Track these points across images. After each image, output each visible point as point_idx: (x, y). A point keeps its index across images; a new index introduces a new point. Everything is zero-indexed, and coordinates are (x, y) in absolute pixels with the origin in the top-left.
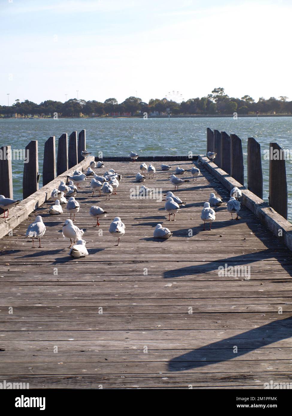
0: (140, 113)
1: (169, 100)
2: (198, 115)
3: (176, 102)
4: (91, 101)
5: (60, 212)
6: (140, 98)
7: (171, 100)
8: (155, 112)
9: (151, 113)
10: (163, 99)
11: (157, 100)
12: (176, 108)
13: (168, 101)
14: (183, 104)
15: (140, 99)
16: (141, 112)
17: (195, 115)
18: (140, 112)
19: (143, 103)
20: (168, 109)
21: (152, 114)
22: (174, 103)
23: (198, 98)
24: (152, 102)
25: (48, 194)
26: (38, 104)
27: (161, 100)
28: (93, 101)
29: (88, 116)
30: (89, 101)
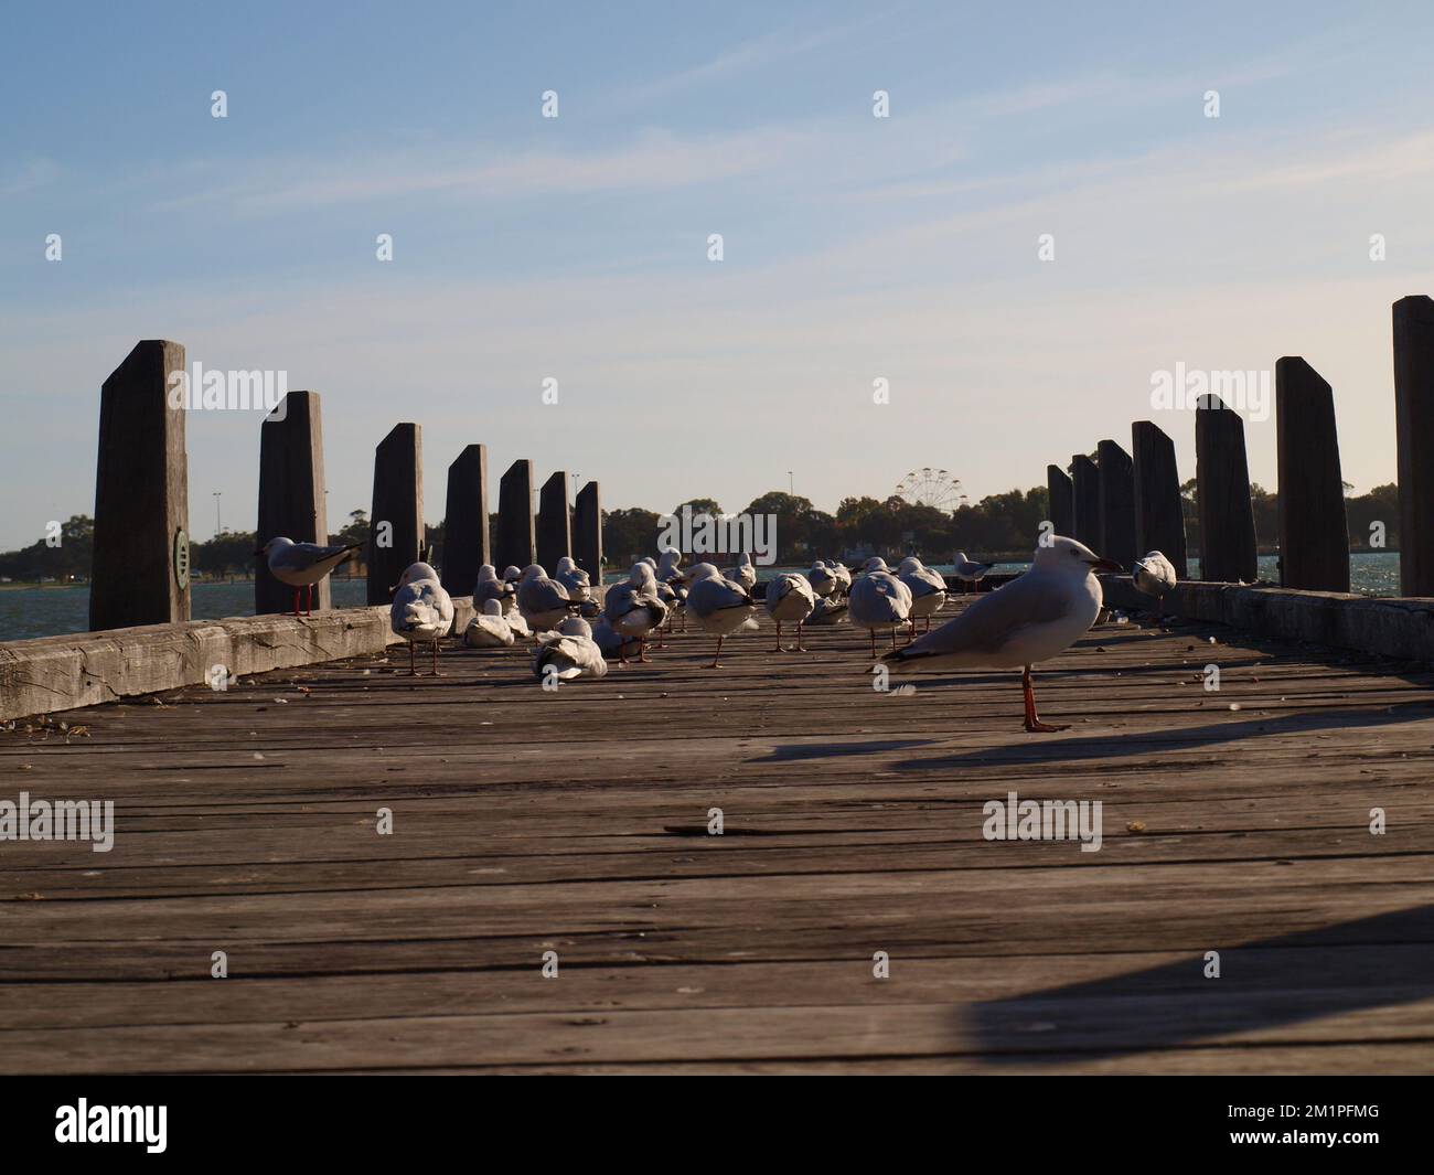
0: (804, 551)
1: (913, 502)
2: (1017, 553)
3: (937, 507)
4: (625, 513)
5: (504, 637)
6: (804, 497)
7: (919, 503)
8: (858, 545)
9: (846, 550)
10: (891, 499)
11: (867, 502)
12: (936, 531)
13: (908, 505)
14: (964, 513)
15: (805, 502)
16: (809, 547)
17: (1007, 553)
18: (805, 546)
19: (814, 513)
20: (911, 535)
21: (849, 554)
22: (931, 511)
23: (1017, 494)
24: (849, 508)
25: (460, 615)
26: (434, 527)
27: (881, 502)
28: (633, 510)
29: (614, 566)
30: (619, 511)
